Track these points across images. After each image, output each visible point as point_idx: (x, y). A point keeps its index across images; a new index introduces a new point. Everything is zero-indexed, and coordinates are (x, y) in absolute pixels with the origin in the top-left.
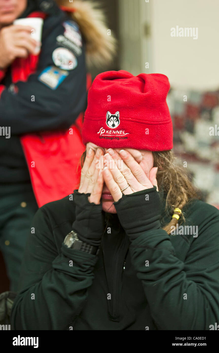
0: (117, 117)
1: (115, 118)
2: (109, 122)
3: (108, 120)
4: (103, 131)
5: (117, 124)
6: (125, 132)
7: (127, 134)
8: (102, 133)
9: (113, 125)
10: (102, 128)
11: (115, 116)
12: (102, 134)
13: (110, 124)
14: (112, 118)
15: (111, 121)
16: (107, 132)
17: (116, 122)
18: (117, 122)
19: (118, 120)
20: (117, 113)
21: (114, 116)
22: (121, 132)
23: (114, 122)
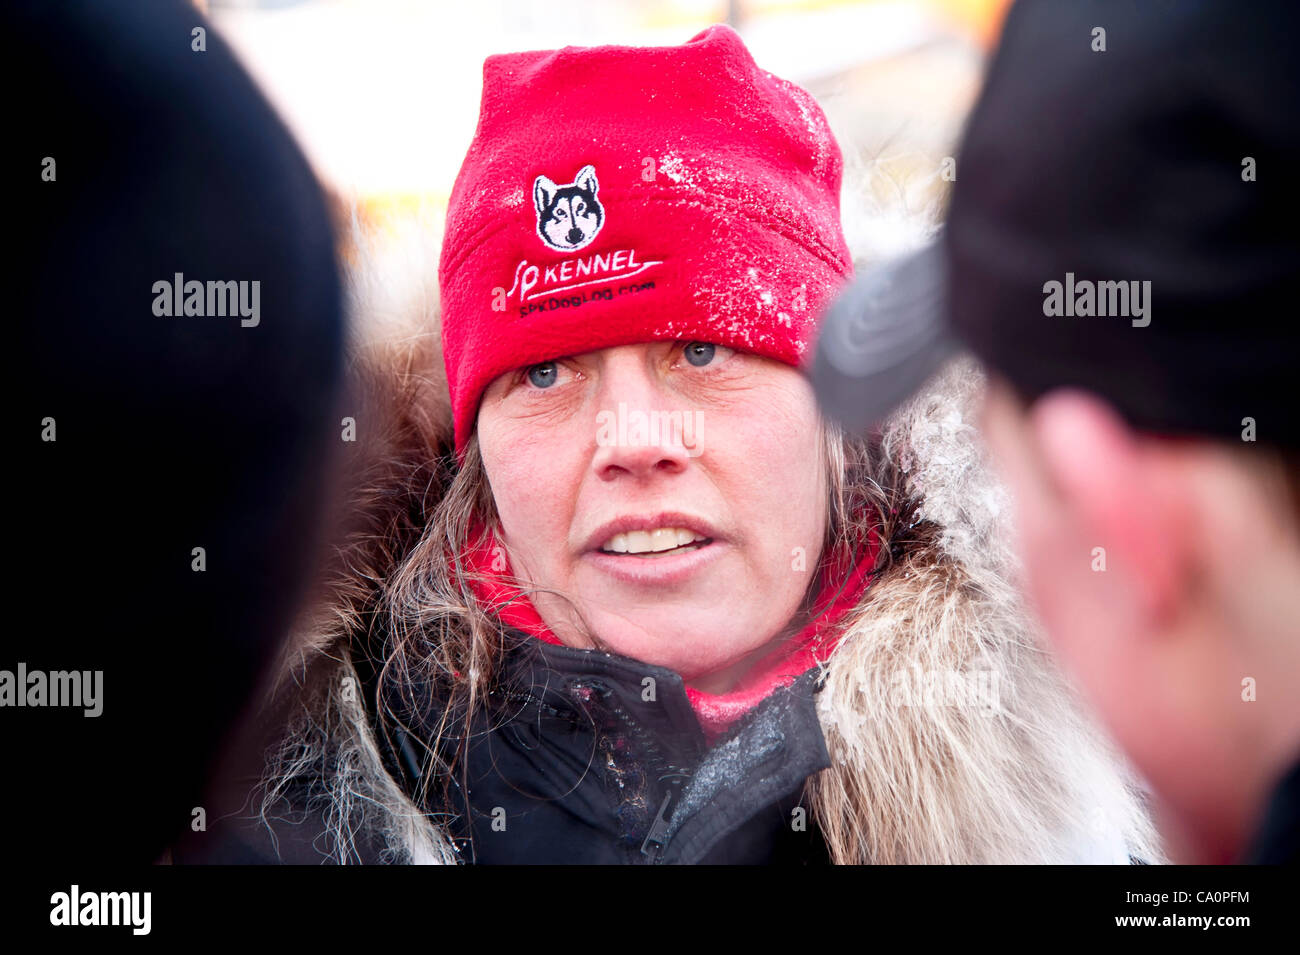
0: (587, 195)
1: (577, 200)
2: (550, 226)
3: (547, 215)
4: (530, 279)
5: (590, 227)
6: (639, 259)
7: (647, 265)
8: (526, 287)
9: (575, 235)
10: (524, 263)
11: (576, 191)
12: (530, 292)
13: (557, 234)
14: (563, 203)
15: (561, 217)
16: (550, 274)
17: (585, 216)
18: (593, 216)
19: (593, 208)
20: (587, 176)
21: (569, 194)
22: (616, 260)
23: (576, 218)
